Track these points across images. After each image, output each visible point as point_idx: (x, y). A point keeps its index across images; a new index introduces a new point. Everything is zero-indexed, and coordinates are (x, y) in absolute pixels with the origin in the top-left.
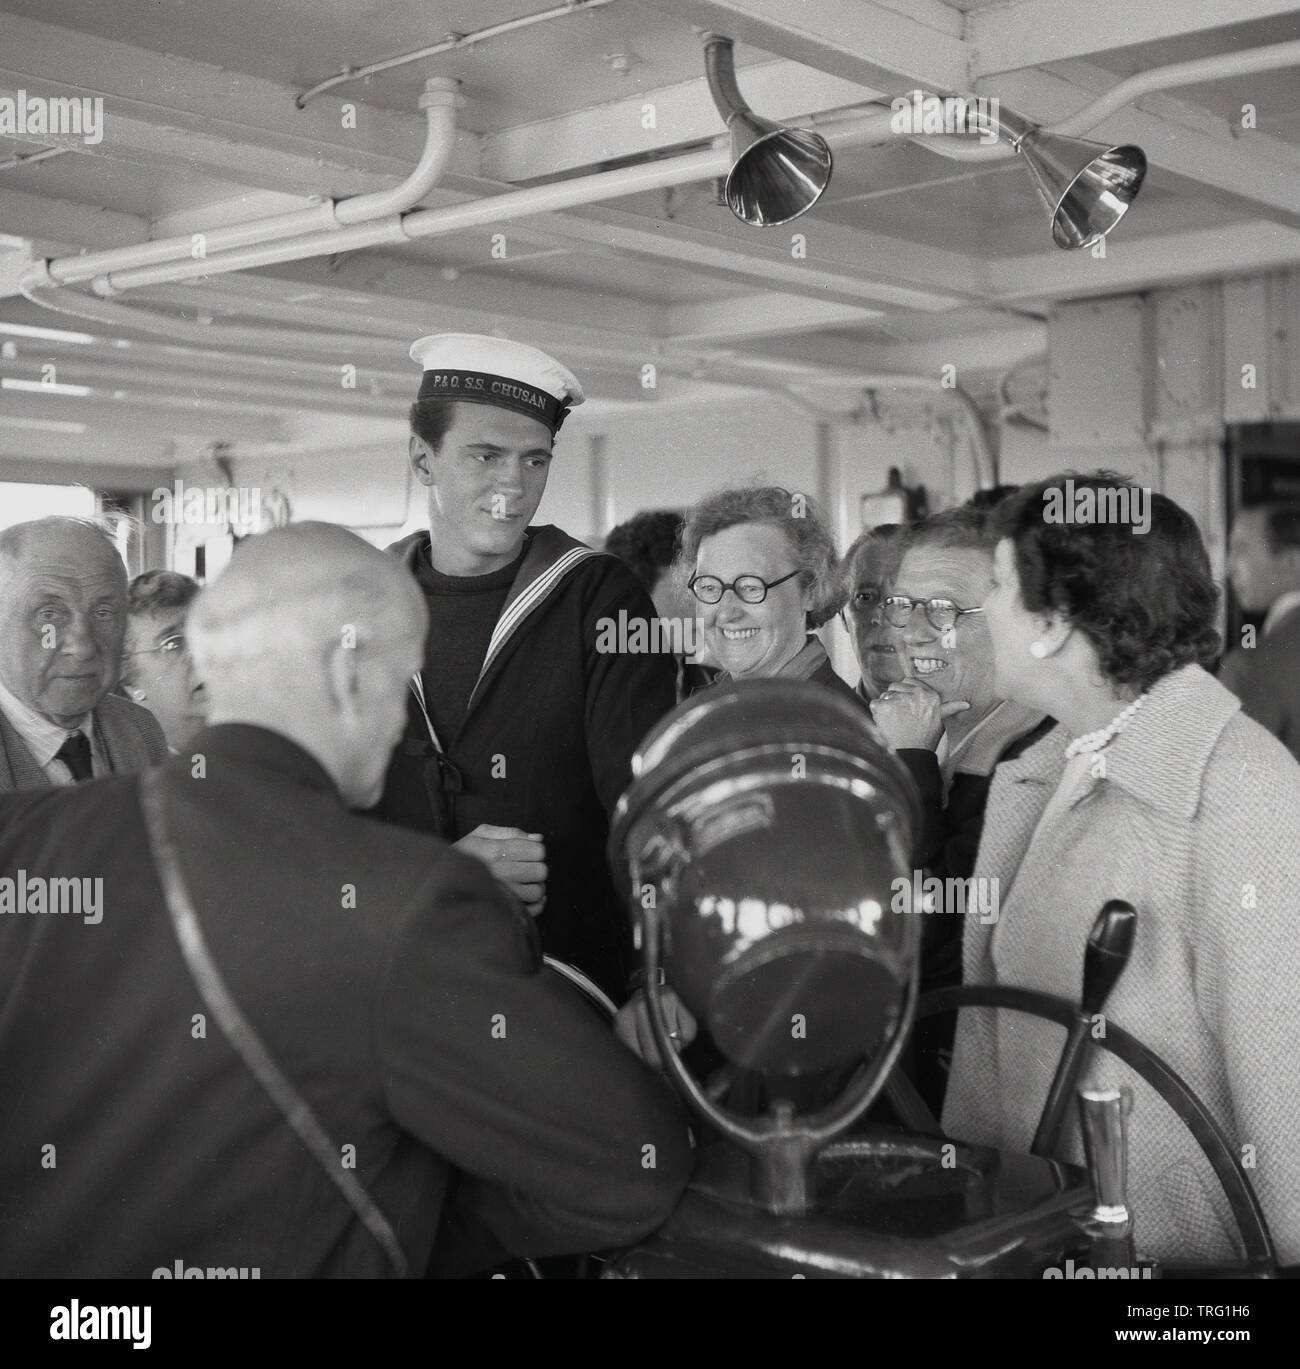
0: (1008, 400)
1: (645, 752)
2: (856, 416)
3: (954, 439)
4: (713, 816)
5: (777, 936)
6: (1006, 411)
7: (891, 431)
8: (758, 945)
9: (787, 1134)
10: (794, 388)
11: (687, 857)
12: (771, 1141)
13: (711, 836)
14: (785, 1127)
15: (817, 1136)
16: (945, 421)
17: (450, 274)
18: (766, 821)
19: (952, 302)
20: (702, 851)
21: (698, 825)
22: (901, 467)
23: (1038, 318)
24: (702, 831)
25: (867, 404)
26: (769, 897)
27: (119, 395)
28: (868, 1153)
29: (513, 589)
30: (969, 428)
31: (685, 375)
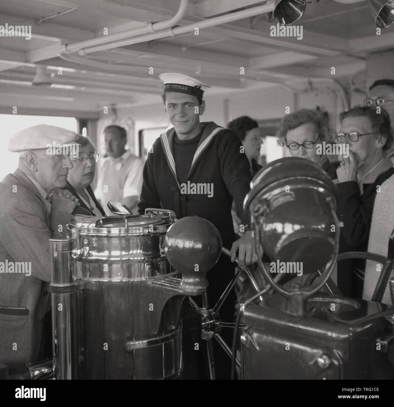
0: (354, 84)
1: (254, 181)
2: (306, 91)
3: (336, 97)
4: (276, 198)
5: (296, 232)
6: (353, 87)
7: (317, 95)
8: (290, 236)
9: (299, 293)
10: (287, 83)
11: (268, 211)
12: (294, 295)
13: (275, 204)
14: (298, 291)
15: (308, 293)
16: (334, 92)
17: (184, 49)
18: (292, 199)
19: (338, 53)
20: (273, 208)
21: (272, 201)
22: (320, 106)
23: (363, 58)
24: (272, 203)
25: (309, 87)
26: (293, 223)
27: (83, 89)
28: (322, 301)
29: (200, 142)
30: (341, 93)
31: (254, 79)
